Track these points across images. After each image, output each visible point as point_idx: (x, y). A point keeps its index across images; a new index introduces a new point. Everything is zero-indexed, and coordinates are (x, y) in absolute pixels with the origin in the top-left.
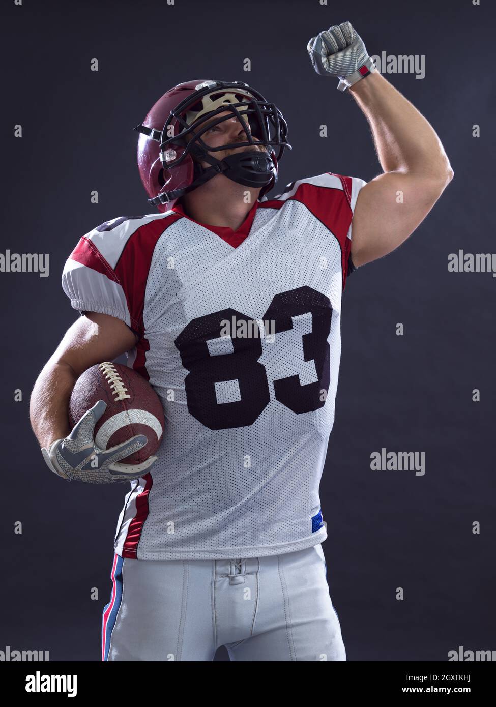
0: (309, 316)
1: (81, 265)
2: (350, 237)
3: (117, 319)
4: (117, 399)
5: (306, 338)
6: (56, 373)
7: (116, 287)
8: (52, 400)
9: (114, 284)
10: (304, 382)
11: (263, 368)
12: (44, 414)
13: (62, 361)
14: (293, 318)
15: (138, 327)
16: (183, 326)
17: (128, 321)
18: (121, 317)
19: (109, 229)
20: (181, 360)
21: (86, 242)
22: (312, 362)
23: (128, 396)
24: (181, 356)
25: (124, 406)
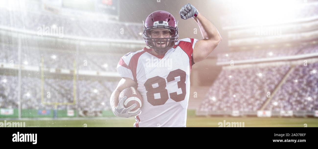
0: (179, 77)
1: (121, 66)
2: (192, 55)
3: (130, 78)
4: (133, 94)
5: (178, 82)
6: (116, 92)
7: (129, 71)
8: (115, 98)
9: (129, 69)
10: (178, 94)
11: (167, 90)
12: (113, 101)
13: (118, 89)
14: (175, 78)
15: (136, 80)
16: (146, 80)
17: (133, 79)
18: (131, 78)
19: (127, 55)
20: (145, 89)
21: (122, 60)
22: (181, 88)
23: (136, 94)
24: (146, 88)
25: (134, 96)
